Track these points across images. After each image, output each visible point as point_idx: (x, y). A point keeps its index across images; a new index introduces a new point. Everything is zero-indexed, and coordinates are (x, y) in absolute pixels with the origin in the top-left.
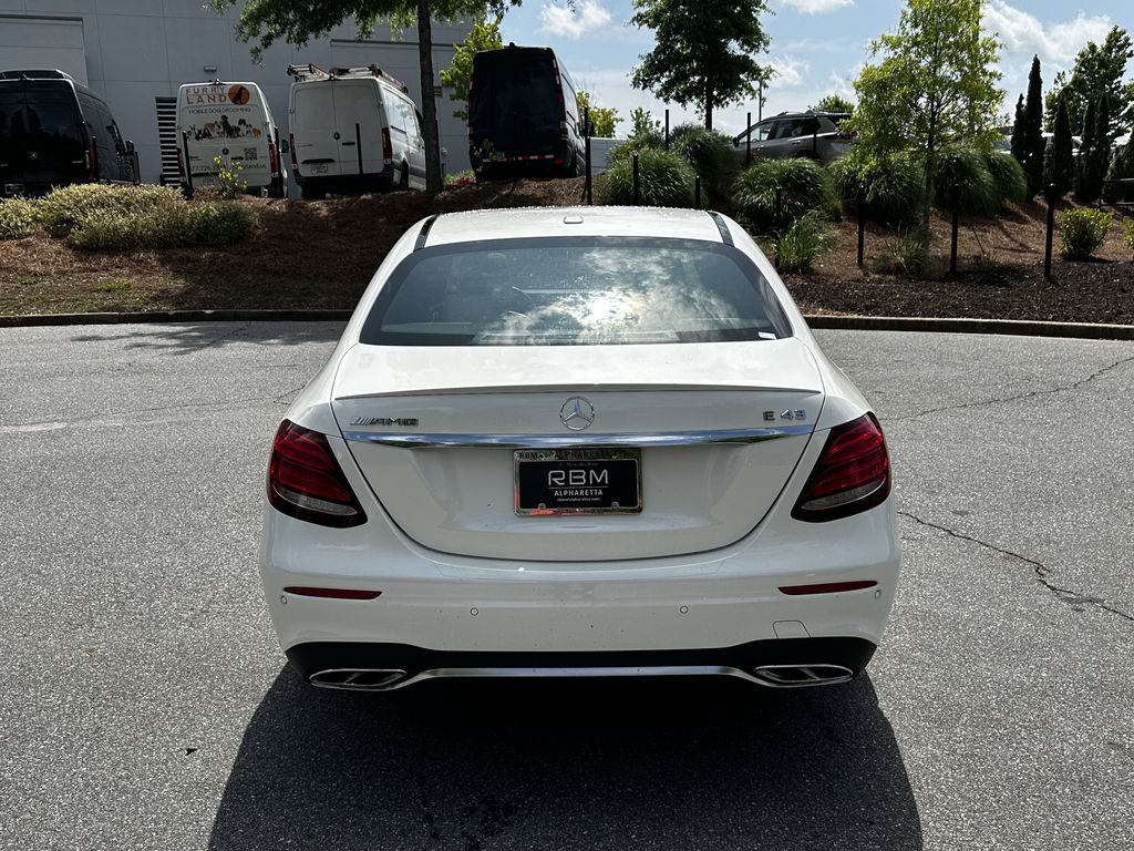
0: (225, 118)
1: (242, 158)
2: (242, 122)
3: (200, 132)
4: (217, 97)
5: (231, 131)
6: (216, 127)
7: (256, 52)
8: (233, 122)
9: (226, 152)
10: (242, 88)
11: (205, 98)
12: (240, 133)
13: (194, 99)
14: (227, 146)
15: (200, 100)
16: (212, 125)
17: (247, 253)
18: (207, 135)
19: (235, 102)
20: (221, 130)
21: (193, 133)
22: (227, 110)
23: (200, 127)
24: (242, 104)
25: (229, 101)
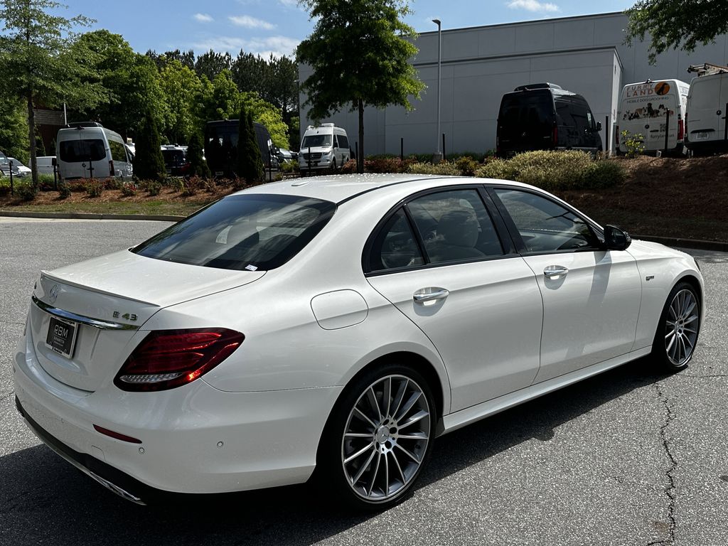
0: (650, 104)
1: (657, 131)
2: (661, 106)
3: (632, 115)
4: (647, 92)
5: (652, 112)
6: (643, 111)
7: (652, 56)
8: (655, 107)
9: (647, 127)
10: (665, 84)
11: (639, 93)
12: (659, 114)
13: (631, 94)
14: (648, 123)
15: (635, 94)
16: (640, 110)
17: (611, 195)
18: (636, 116)
19: (658, 93)
20: (646, 113)
21: (627, 116)
22: (653, 99)
23: (633, 111)
24: (663, 94)
25: (654, 93)
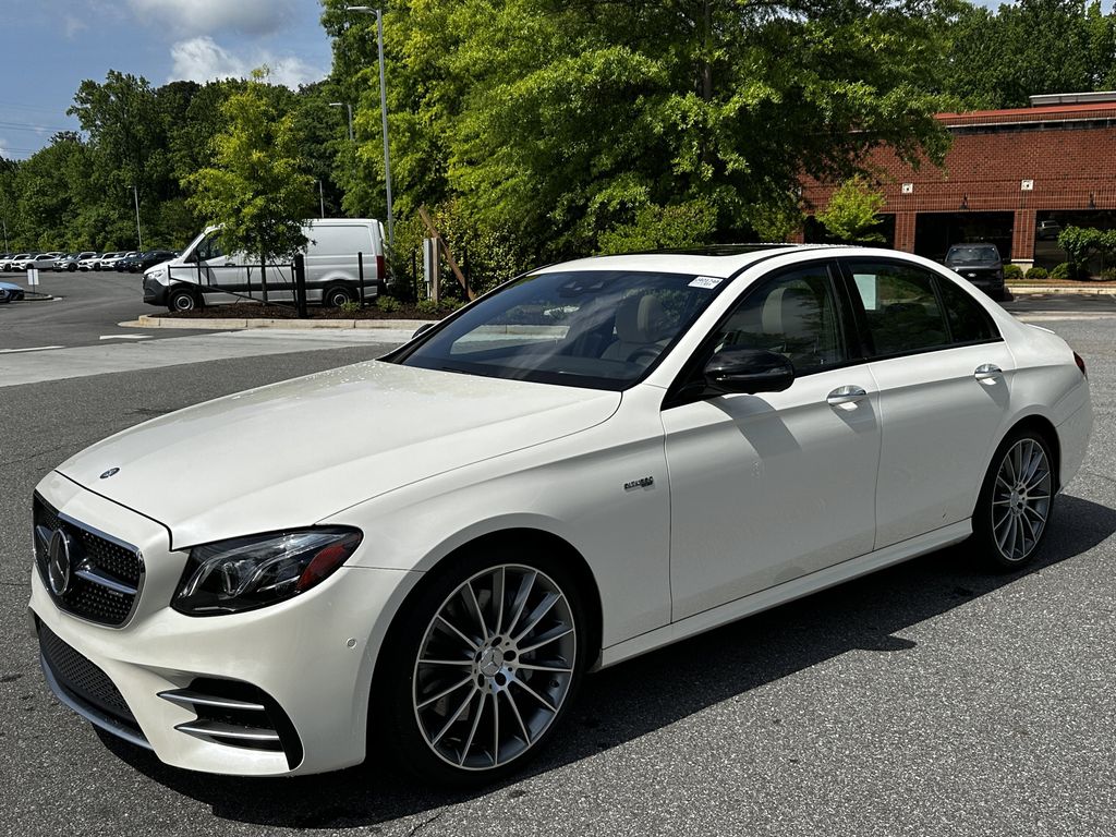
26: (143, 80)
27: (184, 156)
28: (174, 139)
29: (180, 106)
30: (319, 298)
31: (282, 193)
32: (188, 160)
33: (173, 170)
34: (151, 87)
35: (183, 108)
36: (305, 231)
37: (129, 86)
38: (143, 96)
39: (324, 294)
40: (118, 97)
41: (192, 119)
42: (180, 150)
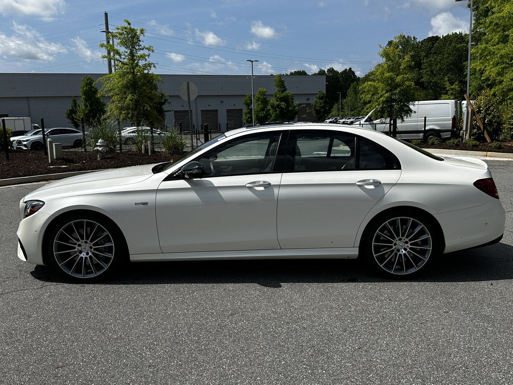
26: (414, 38)
27: (427, 71)
28: (424, 63)
29: (430, 47)
30: (422, 138)
31: (397, 91)
32: (429, 73)
33: (422, 78)
34: (418, 40)
35: (430, 49)
36: (411, 107)
37: (408, 41)
38: (413, 45)
39: (424, 135)
40: (403, 47)
41: (434, 53)
42: (426, 69)
